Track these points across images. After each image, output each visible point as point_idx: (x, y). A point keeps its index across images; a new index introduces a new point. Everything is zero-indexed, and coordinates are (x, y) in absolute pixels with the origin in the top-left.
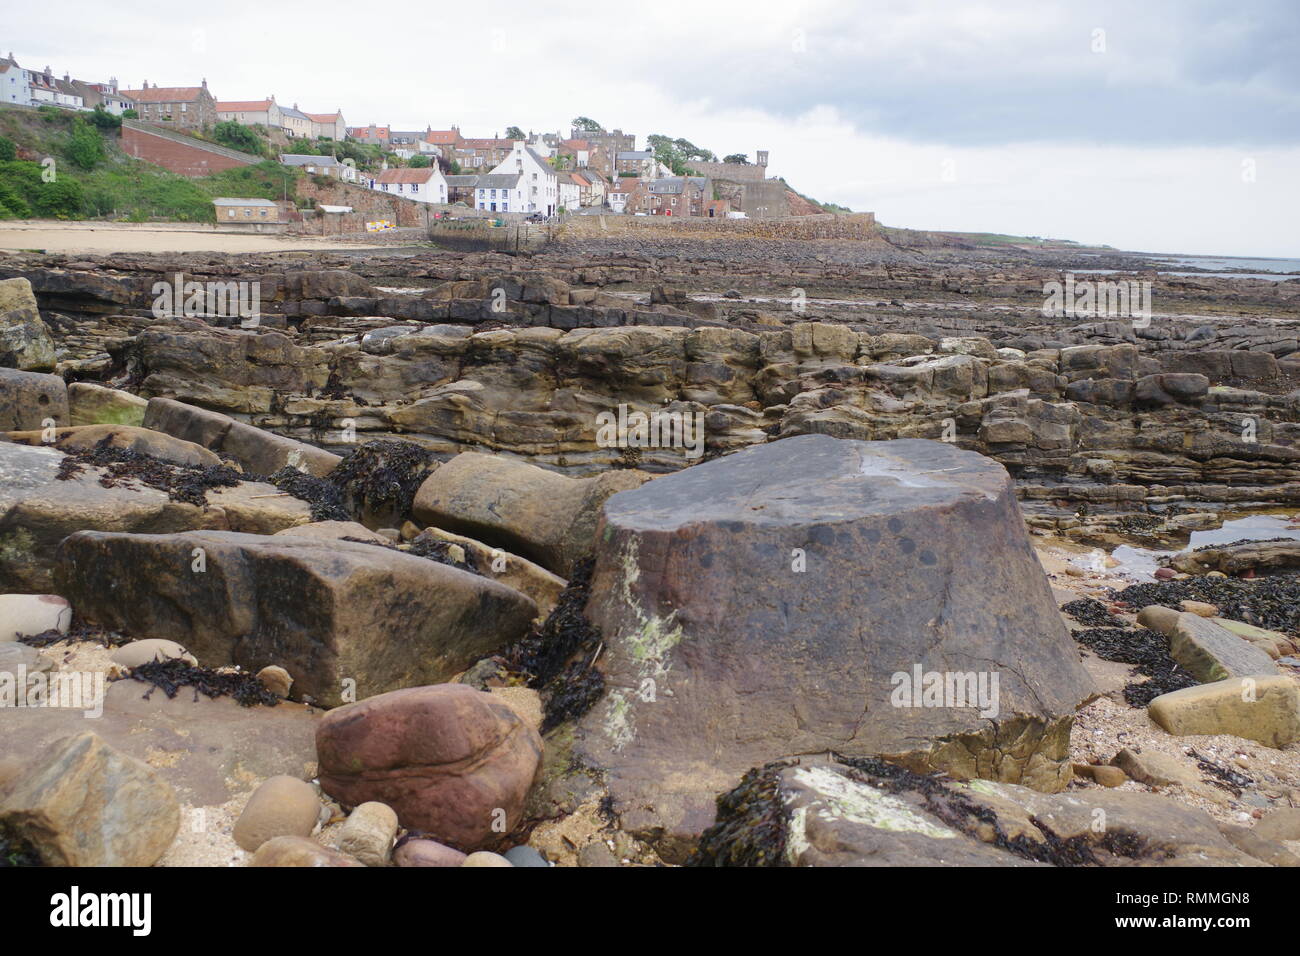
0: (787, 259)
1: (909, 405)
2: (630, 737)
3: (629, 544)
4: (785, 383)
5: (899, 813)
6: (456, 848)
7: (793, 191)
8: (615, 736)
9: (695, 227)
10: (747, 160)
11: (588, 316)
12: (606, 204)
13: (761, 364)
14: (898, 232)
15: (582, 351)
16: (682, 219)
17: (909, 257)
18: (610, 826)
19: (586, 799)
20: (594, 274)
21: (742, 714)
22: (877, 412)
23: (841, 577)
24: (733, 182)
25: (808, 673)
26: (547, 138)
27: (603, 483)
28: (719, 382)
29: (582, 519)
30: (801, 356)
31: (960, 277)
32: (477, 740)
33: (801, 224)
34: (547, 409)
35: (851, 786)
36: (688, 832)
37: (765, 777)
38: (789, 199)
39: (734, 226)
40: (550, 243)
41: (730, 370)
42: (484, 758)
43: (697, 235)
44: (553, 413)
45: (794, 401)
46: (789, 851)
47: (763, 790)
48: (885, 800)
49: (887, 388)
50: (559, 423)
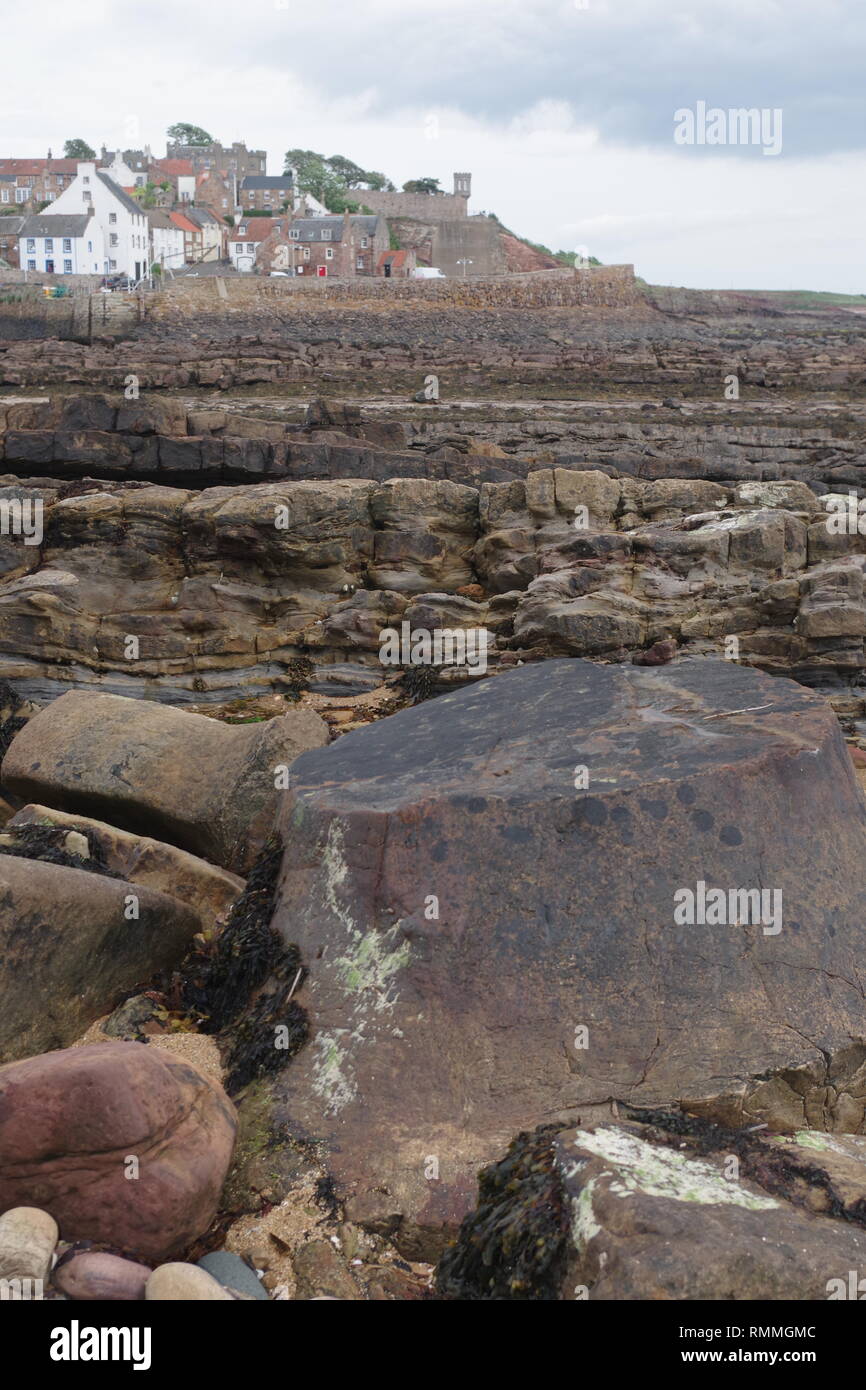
0: (504, 338)
1: (696, 587)
2: (348, 1096)
3: (331, 831)
4: (518, 558)
5: (709, 1180)
6: (136, 1260)
7: (511, 234)
8: (329, 1095)
9: (362, 293)
10: (439, 187)
11: (216, 452)
12: (226, 261)
13: (480, 530)
14: (670, 292)
15: (222, 522)
16: (344, 280)
17: (687, 329)
18: (333, 1216)
19: (298, 1183)
20: (212, 371)
21: (496, 1057)
22: (651, 598)
23: (619, 867)
24: (419, 223)
25: (579, 997)
26: (131, 158)
27: (275, 732)
28: (421, 559)
29: (248, 784)
30: (539, 517)
31: (764, 362)
32: (157, 1115)
33: (524, 285)
34: (173, 608)
35: (647, 1149)
36: (436, 1220)
37: (538, 1143)
38: (504, 247)
39: (424, 289)
40: (142, 323)
41: (436, 540)
42: (167, 1138)
43: (367, 306)
44: (182, 614)
45: (532, 587)
46: (576, 1237)
47: (538, 1161)
48: (690, 1164)
49: (664, 562)
50: (190, 628)
